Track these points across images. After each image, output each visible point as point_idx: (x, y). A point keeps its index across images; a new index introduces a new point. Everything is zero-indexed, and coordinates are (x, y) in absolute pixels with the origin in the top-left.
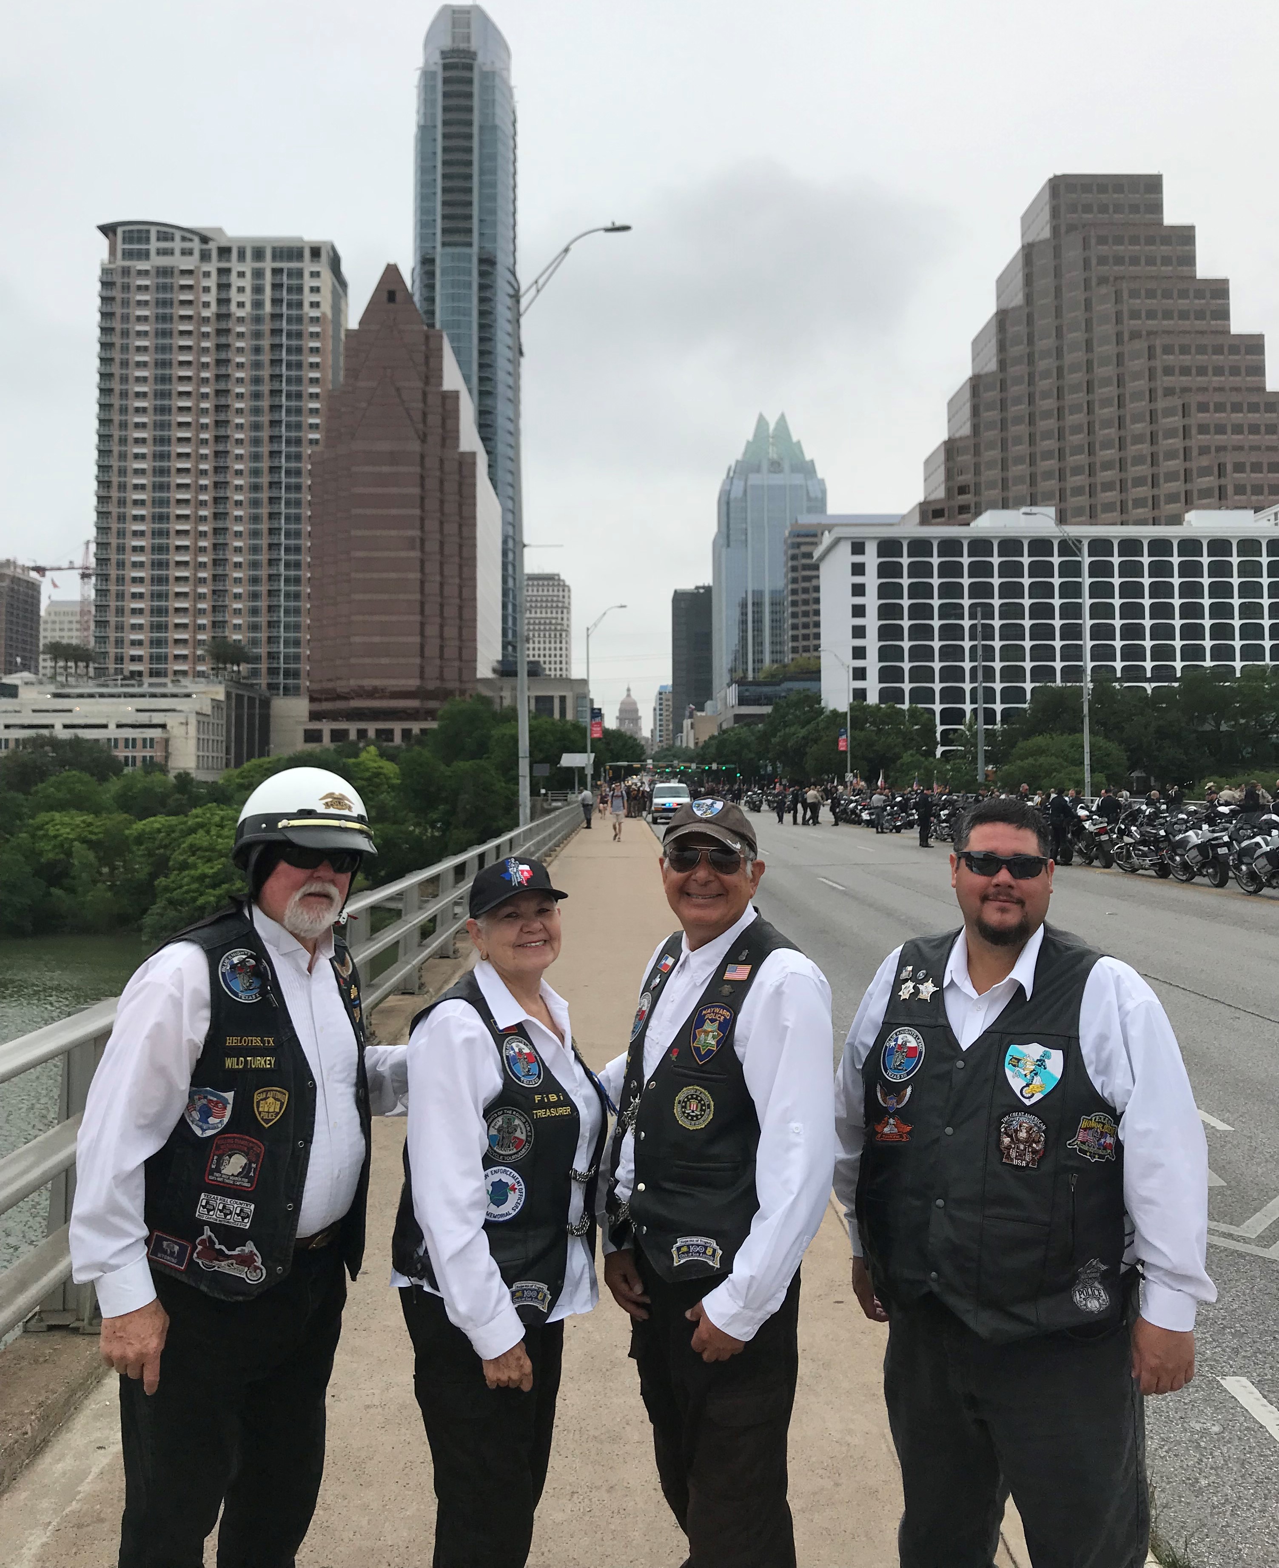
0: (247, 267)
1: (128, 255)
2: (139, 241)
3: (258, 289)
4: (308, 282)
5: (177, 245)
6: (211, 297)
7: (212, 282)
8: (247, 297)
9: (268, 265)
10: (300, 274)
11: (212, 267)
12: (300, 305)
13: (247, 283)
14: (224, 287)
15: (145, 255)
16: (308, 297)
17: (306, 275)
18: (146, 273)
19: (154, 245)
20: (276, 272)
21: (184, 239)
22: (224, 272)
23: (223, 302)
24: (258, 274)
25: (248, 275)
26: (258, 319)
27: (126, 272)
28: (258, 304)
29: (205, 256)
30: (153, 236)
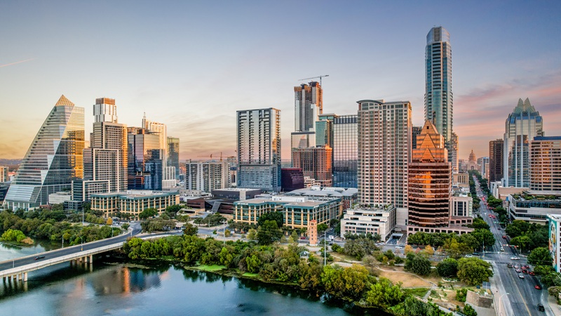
0: (390, 110)
1: (364, 109)
2: (366, 106)
3: (392, 115)
4: (404, 112)
5: (374, 106)
6: (382, 117)
7: (382, 114)
8: (390, 117)
9: (394, 109)
10: (402, 111)
11: (382, 110)
12: (402, 118)
13: (390, 113)
14: (385, 115)
15: (367, 109)
16: (404, 116)
18: (368, 113)
19: (369, 106)
20: (397, 111)
22: (385, 111)
23: (385, 118)
24: (392, 111)
26: (392, 122)
27: (363, 113)
28: (392, 118)
29: (380, 108)
30: (369, 104)
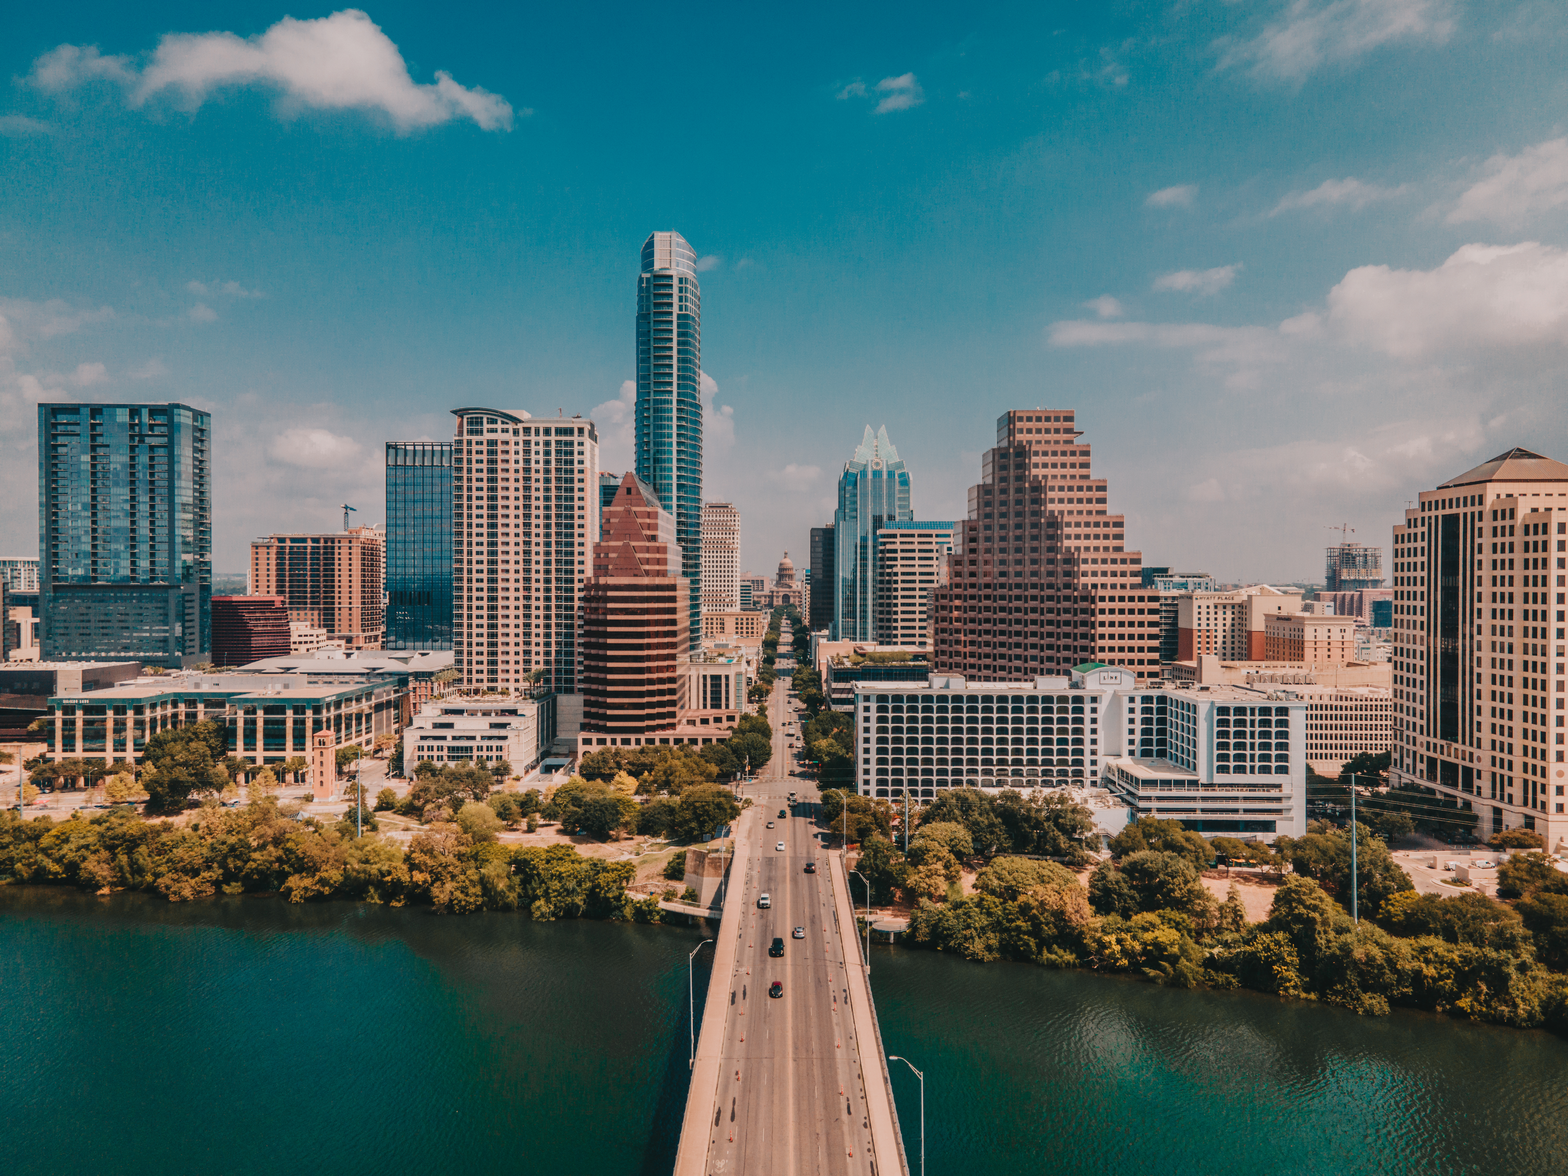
0: (542, 438)
1: (470, 432)
2: (477, 423)
3: (547, 453)
4: (576, 448)
5: (499, 426)
6: (520, 457)
7: (520, 448)
8: (541, 457)
9: (553, 438)
10: (571, 444)
11: (520, 439)
12: (572, 462)
13: (541, 448)
14: (527, 452)
15: (480, 432)
16: (577, 458)
17: (576, 444)
18: (481, 443)
19: (486, 426)
20: (558, 442)
21: (503, 423)
22: (527, 443)
23: (527, 461)
24: (547, 444)
25: (541, 444)
27: (470, 443)
28: (547, 462)
29: (516, 432)
30: (485, 420)
